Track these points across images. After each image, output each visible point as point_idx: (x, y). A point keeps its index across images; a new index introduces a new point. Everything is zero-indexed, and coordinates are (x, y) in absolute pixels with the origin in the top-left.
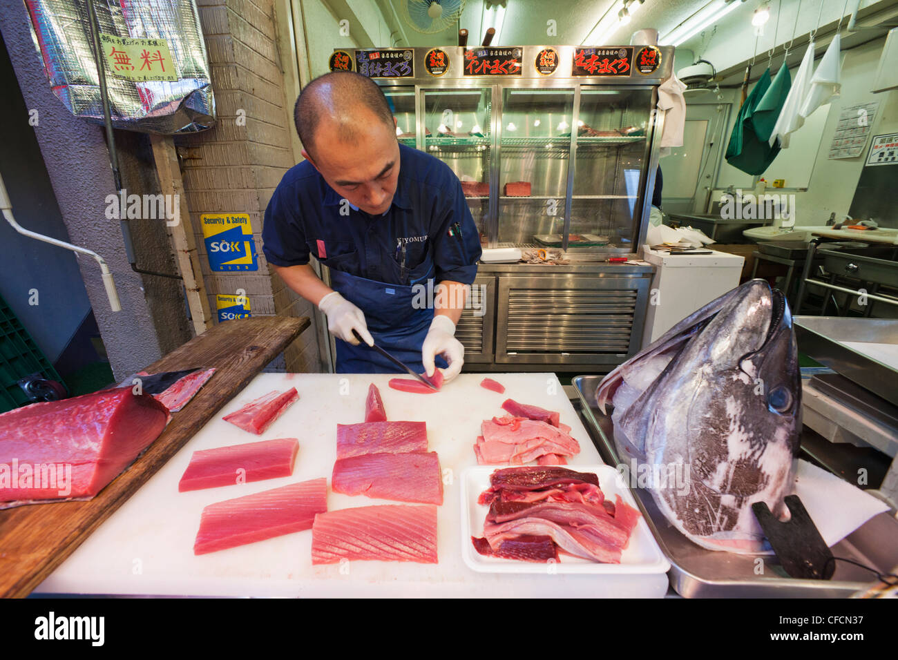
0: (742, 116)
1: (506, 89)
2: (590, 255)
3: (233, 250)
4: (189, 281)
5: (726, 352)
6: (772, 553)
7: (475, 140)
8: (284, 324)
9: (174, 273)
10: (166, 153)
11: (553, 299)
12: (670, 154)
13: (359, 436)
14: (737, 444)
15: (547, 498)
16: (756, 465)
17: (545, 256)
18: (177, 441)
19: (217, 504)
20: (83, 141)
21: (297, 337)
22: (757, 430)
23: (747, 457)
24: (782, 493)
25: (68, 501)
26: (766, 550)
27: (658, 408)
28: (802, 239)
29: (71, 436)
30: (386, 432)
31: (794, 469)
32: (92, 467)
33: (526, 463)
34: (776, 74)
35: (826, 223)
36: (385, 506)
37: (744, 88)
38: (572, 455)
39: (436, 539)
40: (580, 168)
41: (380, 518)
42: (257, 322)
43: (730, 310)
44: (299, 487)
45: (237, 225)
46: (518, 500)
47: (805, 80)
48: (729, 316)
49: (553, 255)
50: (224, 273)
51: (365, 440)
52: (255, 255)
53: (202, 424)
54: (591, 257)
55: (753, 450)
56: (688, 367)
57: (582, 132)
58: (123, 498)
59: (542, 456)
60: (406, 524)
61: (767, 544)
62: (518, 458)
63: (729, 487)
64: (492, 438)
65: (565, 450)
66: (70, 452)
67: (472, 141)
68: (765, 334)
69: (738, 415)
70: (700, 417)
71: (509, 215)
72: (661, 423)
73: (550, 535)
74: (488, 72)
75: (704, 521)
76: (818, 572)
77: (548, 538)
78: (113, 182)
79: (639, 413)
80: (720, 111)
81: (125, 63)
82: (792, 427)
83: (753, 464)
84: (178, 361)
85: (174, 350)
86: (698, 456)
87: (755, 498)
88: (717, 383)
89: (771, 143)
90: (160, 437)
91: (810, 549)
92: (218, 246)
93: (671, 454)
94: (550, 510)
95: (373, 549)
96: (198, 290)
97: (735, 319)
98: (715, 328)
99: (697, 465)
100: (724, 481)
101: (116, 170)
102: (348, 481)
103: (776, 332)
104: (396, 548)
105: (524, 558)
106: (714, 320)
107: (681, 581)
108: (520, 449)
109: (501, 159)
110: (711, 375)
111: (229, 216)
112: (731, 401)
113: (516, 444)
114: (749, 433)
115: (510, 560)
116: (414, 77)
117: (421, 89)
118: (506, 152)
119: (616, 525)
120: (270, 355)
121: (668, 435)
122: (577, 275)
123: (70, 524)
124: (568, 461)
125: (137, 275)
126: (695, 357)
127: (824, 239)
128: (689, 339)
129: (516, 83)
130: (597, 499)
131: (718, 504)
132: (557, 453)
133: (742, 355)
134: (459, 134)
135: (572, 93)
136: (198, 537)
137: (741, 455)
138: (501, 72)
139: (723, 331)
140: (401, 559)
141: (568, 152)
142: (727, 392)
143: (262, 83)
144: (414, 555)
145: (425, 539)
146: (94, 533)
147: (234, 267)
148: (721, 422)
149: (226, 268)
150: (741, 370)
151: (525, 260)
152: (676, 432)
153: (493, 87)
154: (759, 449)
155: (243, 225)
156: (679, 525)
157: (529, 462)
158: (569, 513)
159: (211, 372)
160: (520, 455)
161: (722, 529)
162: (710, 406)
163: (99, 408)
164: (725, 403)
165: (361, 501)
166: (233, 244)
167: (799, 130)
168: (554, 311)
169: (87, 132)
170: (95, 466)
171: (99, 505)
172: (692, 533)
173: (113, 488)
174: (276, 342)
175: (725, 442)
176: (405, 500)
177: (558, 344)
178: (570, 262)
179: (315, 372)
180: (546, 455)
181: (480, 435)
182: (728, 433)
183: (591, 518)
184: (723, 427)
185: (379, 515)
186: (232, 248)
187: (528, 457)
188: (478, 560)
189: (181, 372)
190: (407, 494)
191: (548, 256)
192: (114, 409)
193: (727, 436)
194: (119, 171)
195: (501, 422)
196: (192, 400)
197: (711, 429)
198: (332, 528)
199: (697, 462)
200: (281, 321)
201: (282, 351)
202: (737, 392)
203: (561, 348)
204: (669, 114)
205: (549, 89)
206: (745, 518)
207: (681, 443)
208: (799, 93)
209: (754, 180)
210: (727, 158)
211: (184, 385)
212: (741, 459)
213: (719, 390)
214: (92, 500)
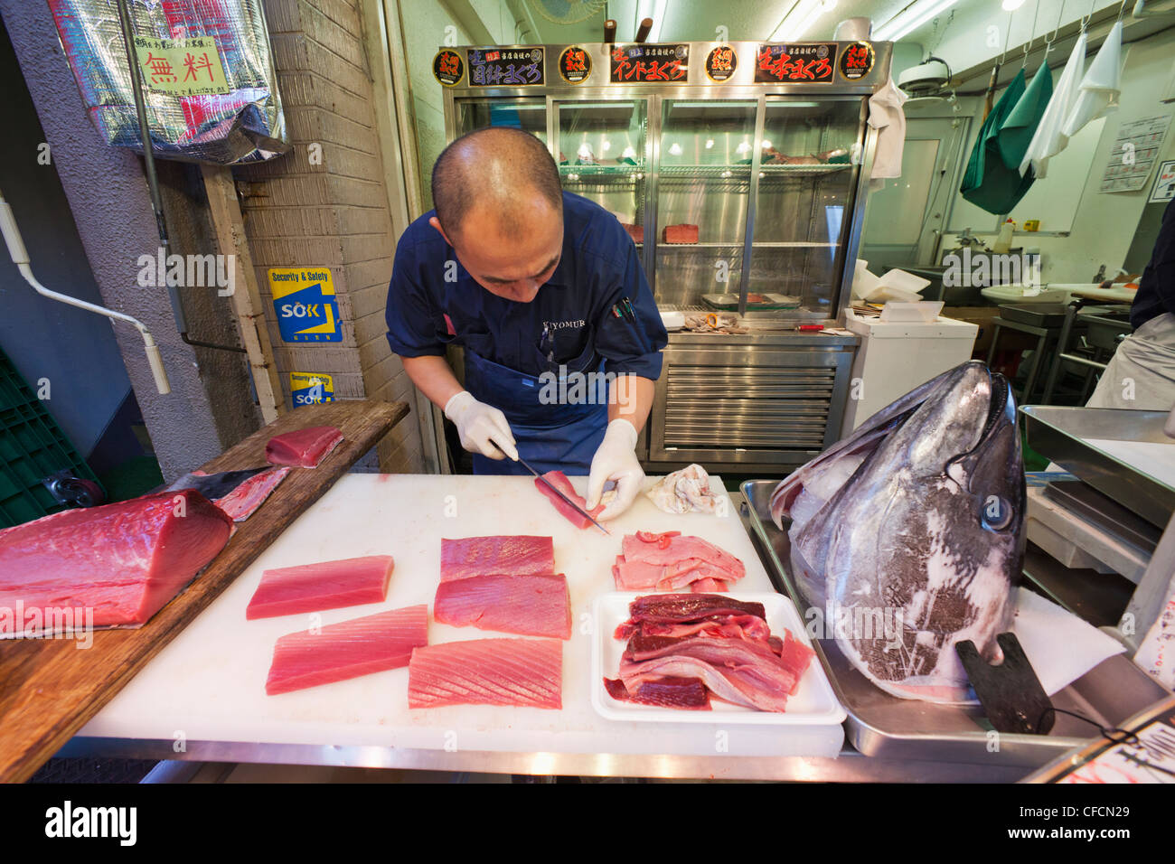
0: (984, 136)
1: (667, 101)
2: (775, 321)
3: (310, 315)
4: (255, 356)
5: (929, 455)
6: (977, 702)
7: (626, 169)
8: (375, 411)
9: (235, 345)
10: (222, 190)
11: (727, 379)
12: (884, 187)
13: (469, 554)
14: (940, 570)
15: (699, 632)
16: (963, 595)
17: (715, 322)
18: (244, 557)
19: (294, 635)
20: (116, 174)
21: (392, 427)
22: (966, 552)
23: (951, 585)
24: (994, 630)
25: (113, 629)
26: (972, 699)
27: (843, 523)
28: (1059, 300)
29: (114, 550)
30: (501, 550)
31: (1013, 601)
32: (141, 587)
33: (675, 590)
34: (1033, 76)
35: (1092, 278)
36: (499, 639)
37: (989, 96)
38: (734, 580)
39: (560, 679)
40: (764, 206)
41: (493, 654)
42: (343, 408)
43: (938, 400)
44: (394, 615)
45: (316, 282)
46: (663, 634)
47: (1072, 86)
48: (936, 408)
49: (726, 321)
50: (300, 344)
51: (476, 558)
52: (338, 321)
53: (273, 537)
54: (776, 323)
55: (960, 576)
56: (882, 471)
57: (766, 158)
58: (179, 626)
59: (697, 581)
60: (524, 662)
61: (973, 692)
62: (667, 584)
63: (927, 622)
64: (635, 558)
65: (727, 574)
66: (113, 569)
67: (621, 170)
68: (979, 431)
69: (942, 533)
70: (894, 535)
71: (670, 268)
72: (846, 542)
73: (700, 677)
74: (643, 78)
75: (894, 663)
76: (1032, 725)
77: (698, 680)
78: (156, 227)
79: (820, 529)
80: (957, 126)
81: (165, 74)
82: (1010, 548)
83: (959, 594)
84: (243, 457)
85: (237, 444)
86: (890, 583)
87: (959, 636)
88: (917, 492)
89: (1022, 171)
90: (221, 553)
91: (1024, 699)
92: (292, 309)
93: (856, 581)
94: (701, 647)
95: (483, 691)
96: (266, 366)
97: (943, 411)
98: (918, 423)
99: (888, 595)
100: (921, 614)
101: (159, 213)
102: (455, 609)
103: (994, 428)
104: (510, 691)
105: (667, 704)
106: (916, 413)
107: (861, 734)
108: (669, 572)
109: (660, 195)
110: (910, 483)
111: (305, 270)
112: (934, 516)
113: (665, 565)
114: (955, 555)
115: (651, 707)
116: (545, 85)
117: (554, 101)
118: (667, 184)
119: (782, 667)
120: (358, 451)
121: (854, 556)
122: (761, 348)
123: (117, 657)
124: (730, 587)
125: (189, 348)
126: (891, 459)
127: (1088, 301)
128: (885, 436)
129: (681, 92)
130: (761, 635)
131: (913, 643)
132: (716, 577)
133: (949, 457)
134: (605, 161)
135: (754, 105)
136: (270, 674)
137: (944, 582)
138: (661, 78)
139: (927, 426)
140: (517, 703)
141: (749, 185)
142: (929, 504)
143: (344, 96)
144: (534, 699)
145: (547, 680)
146: (146, 667)
147: (312, 337)
148: (920, 541)
149: (302, 338)
150: (948, 476)
151: (690, 327)
152: (864, 553)
153: (648, 98)
154: (967, 575)
155: (322, 283)
156: (864, 668)
157: (680, 588)
158: (725, 651)
159: (283, 472)
160: (669, 580)
161: (916, 673)
162: (907, 521)
163: (147, 517)
164: (926, 518)
165: (469, 634)
166: (309, 308)
167: (1061, 154)
168: (729, 394)
169: (121, 162)
170: (144, 586)
171: (151, 634)
172: (879, 678)
173: (166, 613)
174: (365, 435)
175: (925, 566)
176: (523, 632)
177: (734, 437)
178: (748, 331)
179: (416, 472)
180: (702, 580)
181: (621, 554)
182: (928, 556)
183: (752, 657)
184: (922, 547)
185: (491, 650)
186: (310, 313)
187: (680, 582)
188: (610, 706)
189: (246, 471)
190: (526, 625)
191: (720, 323)
192: (165, 517)
193: (926, 558)
194: (163, 215)
195: (646, 538)
196: (260, 507)
197: (908, 550)
198: (433, 666)
199: (888, 590)
200: (372, 406)
201: (374, 444)
202: (941, 504)
203: (737, 442)
204: (883, 134)
205: (725, 101)
206: (947, 660)
207: (870, 568)
208: (1062, 103)
209: (999, 222)
210: (962, 191)
211: (250, 488)
212: (944, 587)
213: (919, 501)
214: (142, 628)
